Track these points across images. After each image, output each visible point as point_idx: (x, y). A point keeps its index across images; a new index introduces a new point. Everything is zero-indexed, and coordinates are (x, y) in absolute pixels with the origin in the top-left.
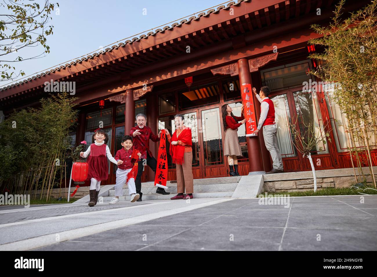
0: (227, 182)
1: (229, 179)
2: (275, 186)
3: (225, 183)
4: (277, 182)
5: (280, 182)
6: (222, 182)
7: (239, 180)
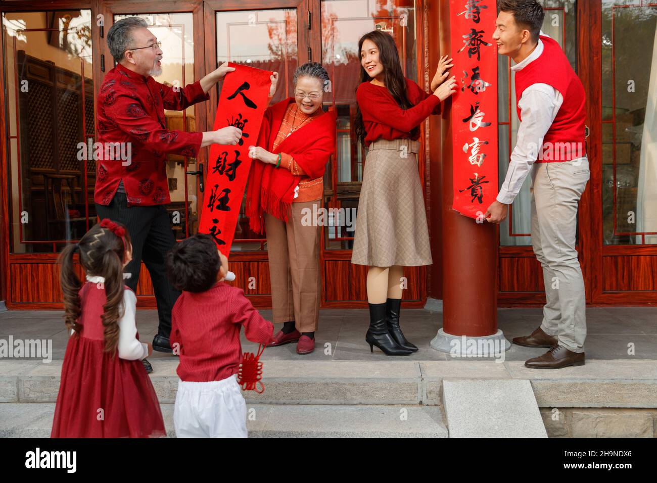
0: (370, 401)
1: (382, 389)
2: (570, 426)
3: (363, 401)
4: (581, 414)
5: (594, 414)
6: (349, 395)
7: (425, 392)
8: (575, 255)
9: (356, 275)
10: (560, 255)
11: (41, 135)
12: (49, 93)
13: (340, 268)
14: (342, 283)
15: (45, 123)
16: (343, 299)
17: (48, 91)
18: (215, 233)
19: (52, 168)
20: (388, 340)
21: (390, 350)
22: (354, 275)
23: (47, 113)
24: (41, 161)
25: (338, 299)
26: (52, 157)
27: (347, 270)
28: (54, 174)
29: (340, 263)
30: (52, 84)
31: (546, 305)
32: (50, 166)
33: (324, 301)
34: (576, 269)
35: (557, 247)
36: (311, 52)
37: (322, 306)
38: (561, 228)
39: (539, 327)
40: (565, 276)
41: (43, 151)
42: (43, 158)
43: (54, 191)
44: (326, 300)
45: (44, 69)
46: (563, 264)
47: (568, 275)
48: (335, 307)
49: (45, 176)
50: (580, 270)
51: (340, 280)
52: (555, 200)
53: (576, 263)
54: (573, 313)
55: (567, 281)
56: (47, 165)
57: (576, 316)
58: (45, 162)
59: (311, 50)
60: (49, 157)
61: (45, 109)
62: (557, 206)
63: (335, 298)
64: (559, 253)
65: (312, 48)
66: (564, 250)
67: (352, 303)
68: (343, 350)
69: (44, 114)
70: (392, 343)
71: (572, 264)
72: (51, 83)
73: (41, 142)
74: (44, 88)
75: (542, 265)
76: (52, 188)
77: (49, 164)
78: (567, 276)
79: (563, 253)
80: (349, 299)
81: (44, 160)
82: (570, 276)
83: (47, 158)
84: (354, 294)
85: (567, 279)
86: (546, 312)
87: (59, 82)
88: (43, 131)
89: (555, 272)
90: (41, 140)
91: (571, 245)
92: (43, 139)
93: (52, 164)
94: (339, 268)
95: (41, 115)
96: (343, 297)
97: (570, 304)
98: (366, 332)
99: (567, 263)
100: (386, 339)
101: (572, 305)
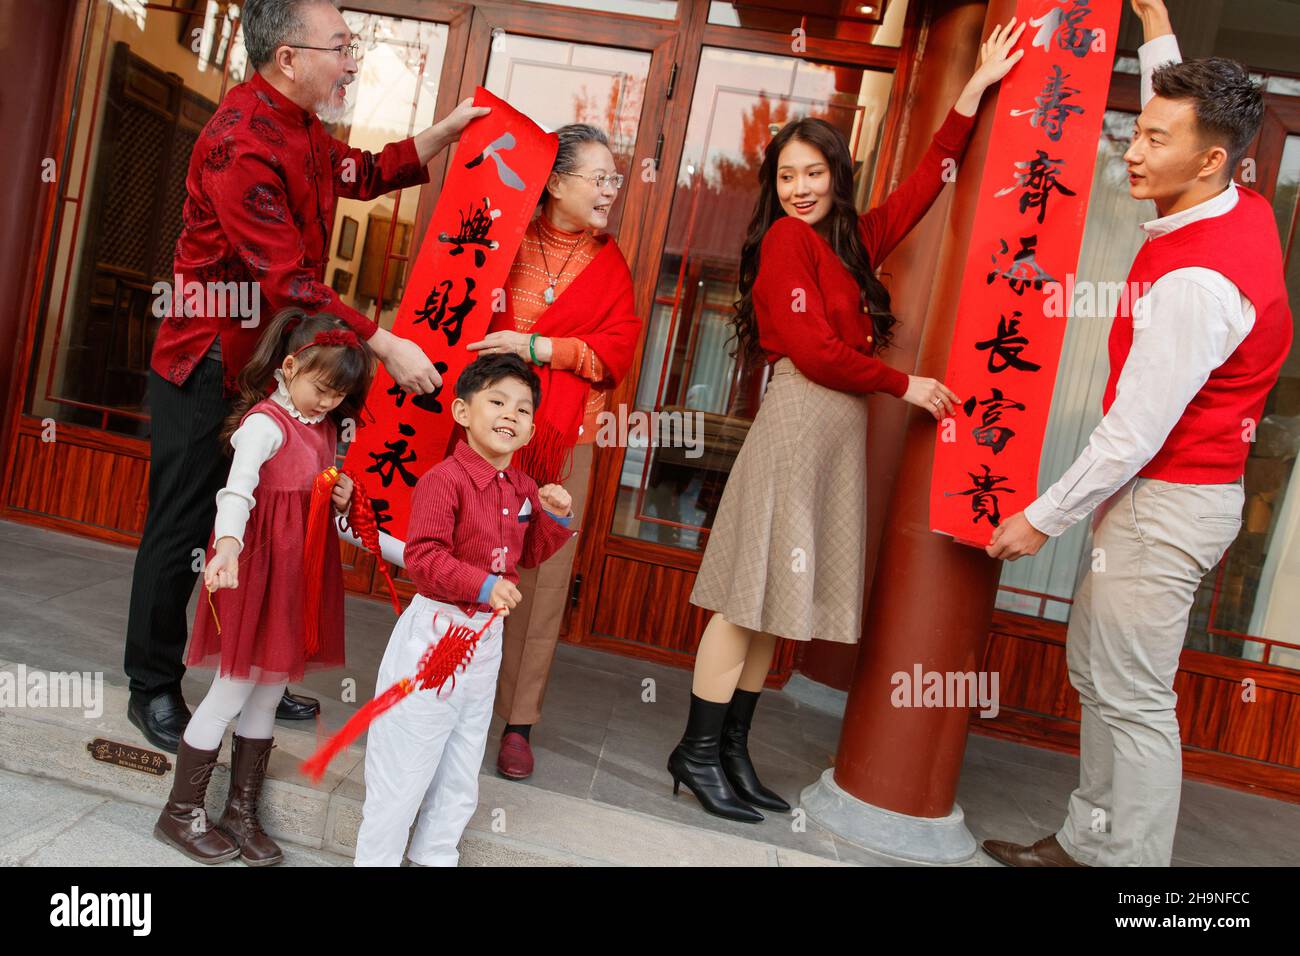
8: (1171, 702)
9: (661, 594)
10: (1130, 695)
11: (130, 206)
12: (162, 132)
13: (631, 577)
14: (631, 603)
15: (143, 185)
16: (626, 638)
17: (161, 128)
18: (402, 457)
19: (140, 270)
20: (716, 780)
21: (716, 803)
22: (657, 595)
23: (150, 168)
24: (122, 253)
25: (617, 634)
26: (143, 251)
27: (646, 580)
28: (141, 282)
29: (634, 566)
30: (170, 116)
31: (1077, 791)
32: (137, 265)
33: (587, 633)
34: (1167, 735)
35: (1128, 676)
36: (662, 145)
37: (582, 641)
38: (1146, 634)
39: (1055, 835)
40: (1138, 750)
41: (128, 235)
42: (126, 248)
43: (132, 313)
44: (592, 632)
45: (160, 86)
46: (1138, 720)
47: (1144, 746)
48: (606, 649)
49: (119, 283)
50: (1176, 741)
51: (628, 599)
52: (1140, 568)
53: (1171, 722)
54: (1142, 837)
55: (1139, 759)
56: (131, 263)
57: (1147, 846)
58: (128, 256)
59: (663, 139)
60: (137, 249)
61: (147, 160)
62: (1144, 582)
63: (611, 631)
64: (1129, 690)
65: (666, 137)
66: (1145, 686)
67: (643, 648)
68: (614, 774)
69: (144, 169)
70: (722, 790)
71: (1159, 722)
72: (169, 114)
73: (129, 218)
74: (154, 121)
75: (1082, 700)
76: (130, 305)
77: (135, 262)
78: (1140, 747)
79: (1143, 692)
80: (638, 639)
81: (127, 253)
82: (1149, 749)
83: (133, 250)
84: (650, 631)
85: (1141, 755)
86: (1076, 807)
87: (185, 116)
88: (135, 200)
89: (1112, 730)
90: (128, 214)
91: (1165, 678)
92: (133, 213)
93: (142, 263)
94: (629, 576)
95: (139, 170)
96: (627, 631)
97: (1139, 814)
98: (672, 750)
99: (1148, 718)
100: (709, 777)
101: (1142, 819)
